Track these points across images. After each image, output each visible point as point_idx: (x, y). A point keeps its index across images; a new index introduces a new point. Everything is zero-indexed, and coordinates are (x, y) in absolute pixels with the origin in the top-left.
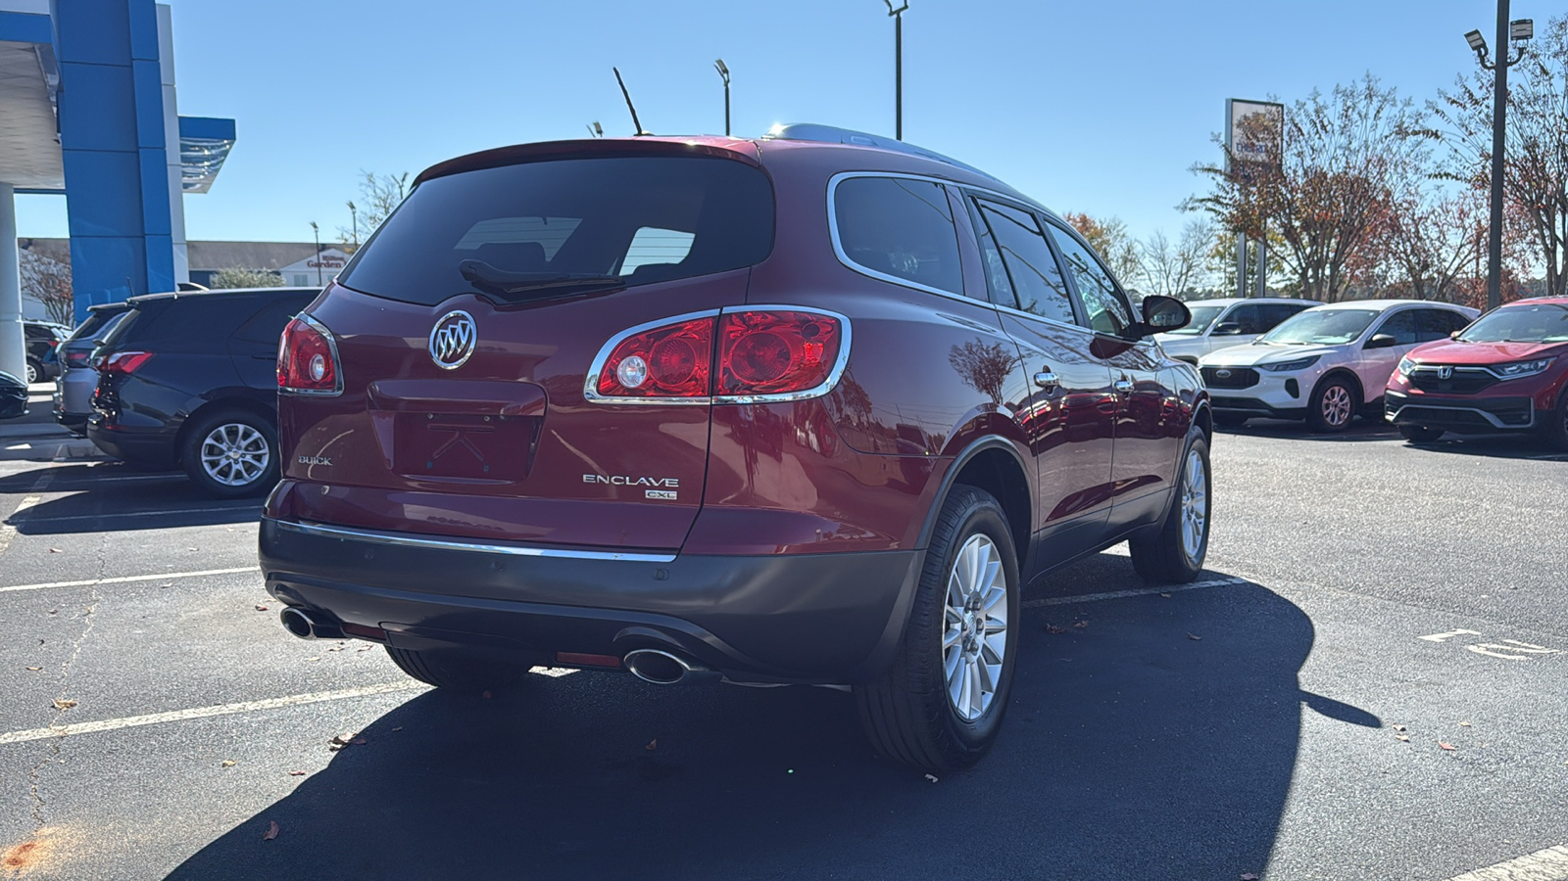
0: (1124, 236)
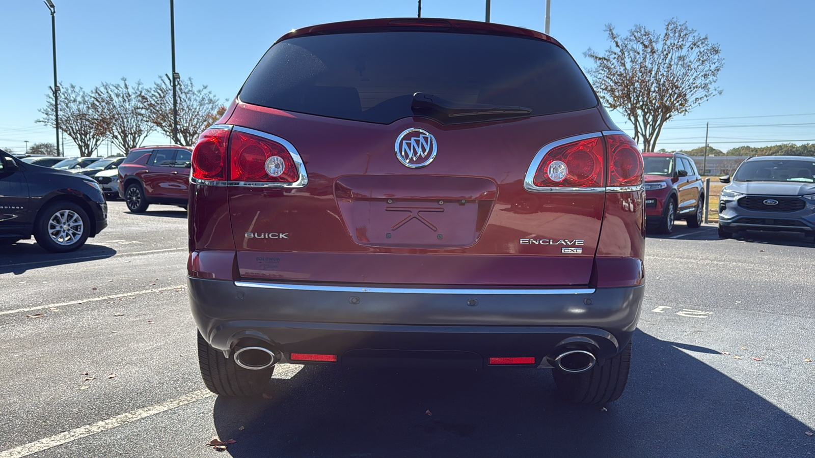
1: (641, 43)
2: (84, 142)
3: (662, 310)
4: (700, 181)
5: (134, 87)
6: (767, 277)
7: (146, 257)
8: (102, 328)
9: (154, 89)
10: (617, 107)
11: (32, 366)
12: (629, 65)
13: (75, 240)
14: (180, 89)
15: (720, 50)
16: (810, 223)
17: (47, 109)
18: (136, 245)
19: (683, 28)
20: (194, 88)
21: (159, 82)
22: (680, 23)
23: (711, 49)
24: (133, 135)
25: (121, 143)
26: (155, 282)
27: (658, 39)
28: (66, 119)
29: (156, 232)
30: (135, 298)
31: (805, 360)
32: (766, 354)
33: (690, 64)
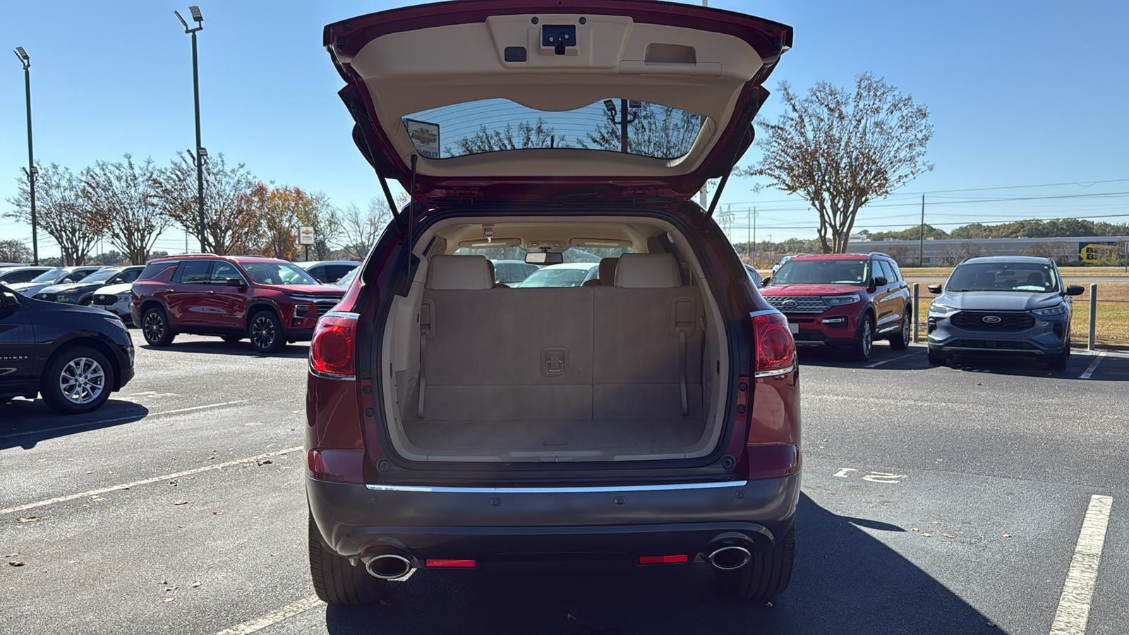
0: (328, 205)
1: (826, 106)
2: (72, 243)
3: (845, 475)
4: (906, 289)
5: (141, 167)
6: (980, 423)
7: (190, 417)
8: (164, 522)
9: (171, 170)
10: (796, 188)
11: (96, 574)
12: (810, 135)
13: (94, 397)
14: (208, 169)
15: (929, 113)
16: (1041, 344)
17: (19, 199)
18: (172, 398)
19: (880, 85)
20: (225, 167)
21: (178, 160)
22: (875, 79)
23: (916, 112)
24: (142, 232)
25: (125, 244)
26: (213, 454)
27: (847, 100)
28: (46, 211)
29: (193, 377)
30: (194, 478)
31: (1004, 536)
32: (960, 529)
33: (890, 131)
